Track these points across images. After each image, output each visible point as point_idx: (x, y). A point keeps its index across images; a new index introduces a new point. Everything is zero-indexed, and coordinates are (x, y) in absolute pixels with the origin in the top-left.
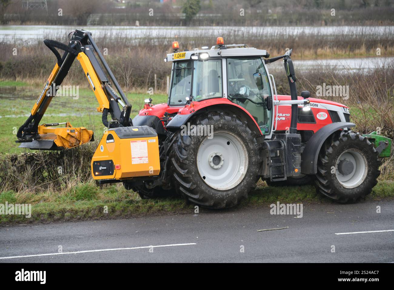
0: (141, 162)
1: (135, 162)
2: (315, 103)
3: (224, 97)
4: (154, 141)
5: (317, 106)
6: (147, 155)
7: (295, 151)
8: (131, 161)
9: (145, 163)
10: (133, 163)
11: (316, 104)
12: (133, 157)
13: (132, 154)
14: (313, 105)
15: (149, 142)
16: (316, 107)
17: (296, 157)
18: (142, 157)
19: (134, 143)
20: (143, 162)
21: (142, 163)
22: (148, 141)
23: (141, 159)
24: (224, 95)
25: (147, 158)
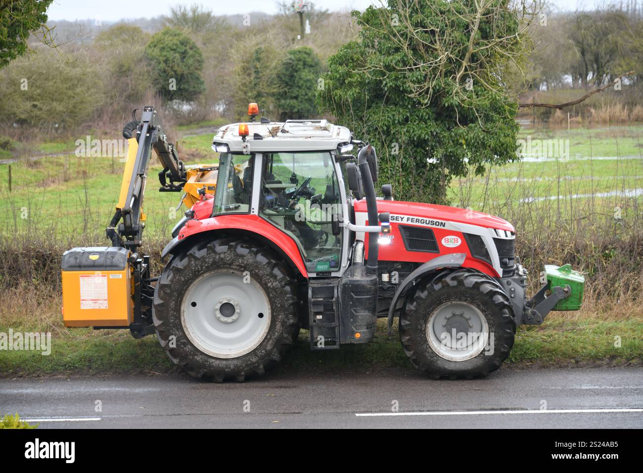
0: (97, 306)
1: (86, 306)
2: (440, 221)
3: (252, 213)
4: (121, 276)
5: (444, 226)
6: (106, 297)
7: (356, 306)
8: (79, 304)
9: (102, 308)
10: (83, 307)
11: (442, 223)
12: (82, 298)
13: (81, 295)
14: (437, 224)
15: (111, 277)
16: (442, 227)
17: (357, 316)
18: (98, 300)
19: (85, 278)
20: (100, 307)
21: (98, 308)
22: (108, 277)
23: (96, 303)
24: (252, 210)
25: (106, 302)
